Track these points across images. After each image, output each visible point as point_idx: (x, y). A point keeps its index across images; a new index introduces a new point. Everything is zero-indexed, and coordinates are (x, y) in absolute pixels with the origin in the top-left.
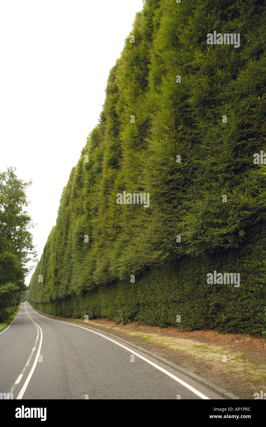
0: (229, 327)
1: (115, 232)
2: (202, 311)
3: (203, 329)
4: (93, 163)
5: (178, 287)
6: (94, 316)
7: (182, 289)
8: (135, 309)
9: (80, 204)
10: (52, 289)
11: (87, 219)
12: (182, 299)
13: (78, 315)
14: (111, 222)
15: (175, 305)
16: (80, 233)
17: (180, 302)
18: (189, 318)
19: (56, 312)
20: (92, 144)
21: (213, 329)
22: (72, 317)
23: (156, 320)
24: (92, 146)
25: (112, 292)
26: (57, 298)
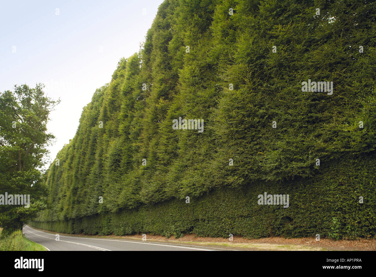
0: (295, 233)
1: (167, 157)
2: (270, 223)
3: (269, 236)
4: (132, 89)
5: (246, 205)
6: (132, 232)
7: (251, 207)
8: (191, 224)
9: (113, 126)
10: (66, 208)
11: (125, 142)
12: (249, 214)
13: (109, 232)
14: (162, 148)
15: (242, 220)
16: (116, 155)
17: (247, 217)
18: (256, 229)
19: (73, 230)
20: (130, 71)
21: (279, 236)
22: (99, 234)
23: (218, 232)
24: (130, 72)
25: (161, 210)
26: (77, 217)
